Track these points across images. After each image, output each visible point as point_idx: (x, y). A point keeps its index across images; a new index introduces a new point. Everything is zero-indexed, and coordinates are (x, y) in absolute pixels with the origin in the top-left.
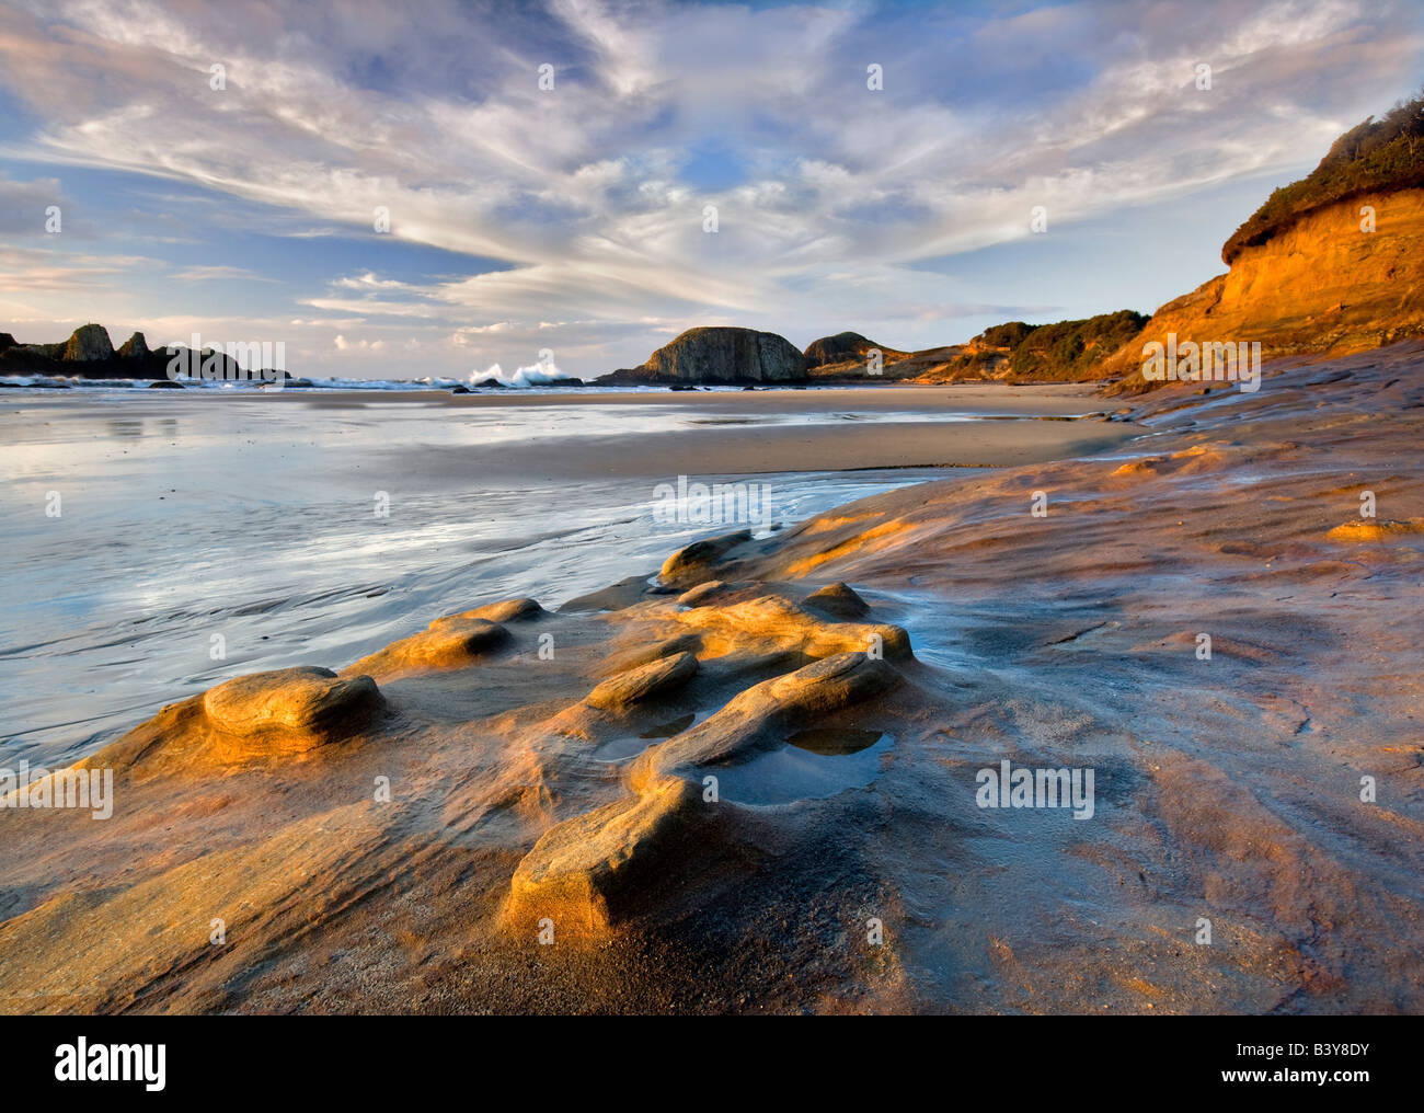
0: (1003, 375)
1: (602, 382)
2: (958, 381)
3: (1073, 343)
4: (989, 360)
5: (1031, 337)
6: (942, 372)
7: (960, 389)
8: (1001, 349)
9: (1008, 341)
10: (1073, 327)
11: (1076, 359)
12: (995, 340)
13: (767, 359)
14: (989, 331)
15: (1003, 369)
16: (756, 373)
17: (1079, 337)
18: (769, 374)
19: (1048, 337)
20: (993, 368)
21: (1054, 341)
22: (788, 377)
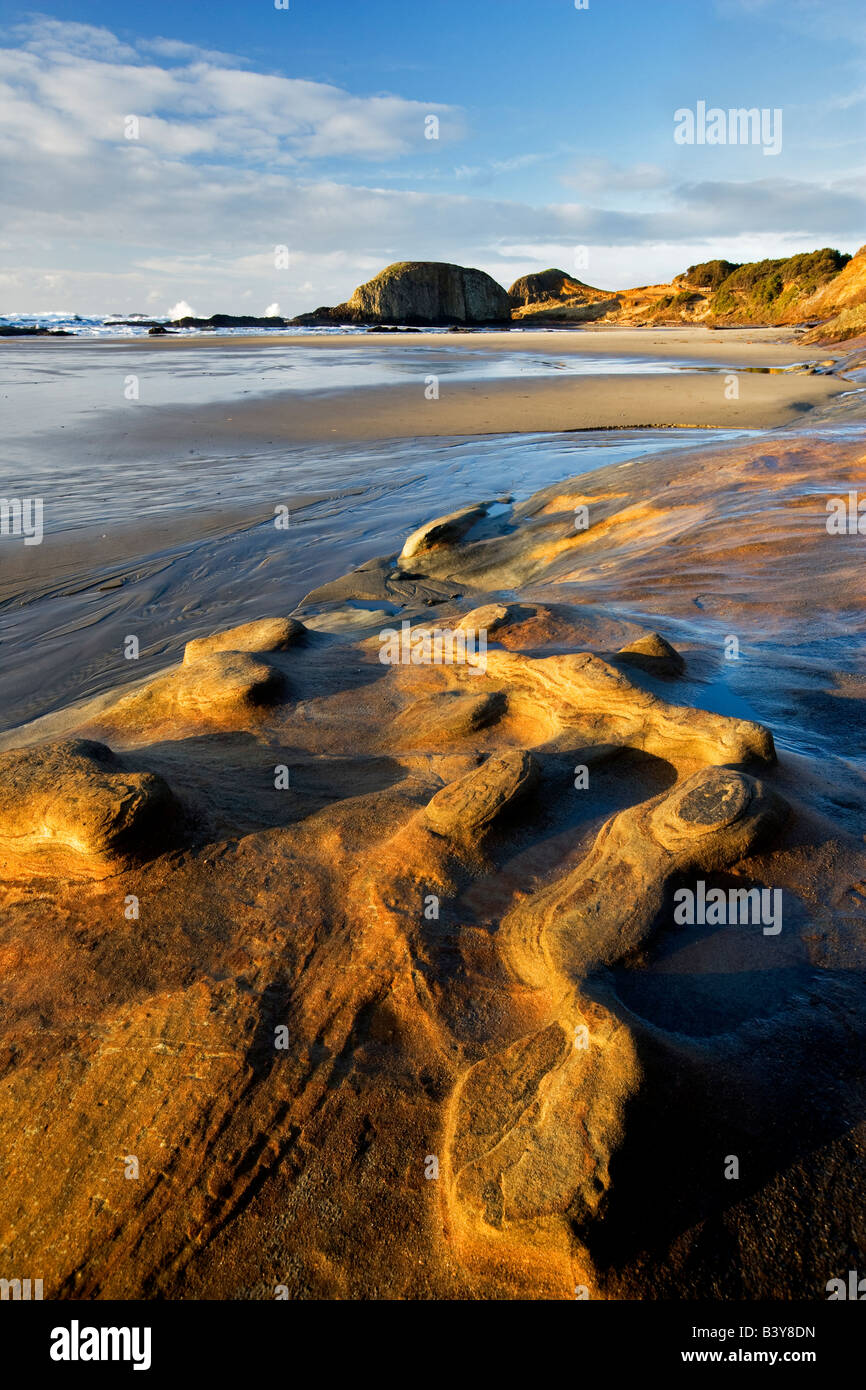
0: (702, 317)
1: (305, 321)
2: (659, 322)
3: (772, 283)
4: (691, 300)
5: (733, 276)
6: (643, 313)
7: (662, 333)
8: (702, 290)
9: (710, 281)
10: (775, 266)
11: (774, 300)
12: (697, 279)
13: (471, 296)
14: (692, 270)
15: (704, 310)
16: (460, 314)
17: (779, 277)
18: (474, 312)
19: (749, 276)
20: (693, 309)
21: (755, 281)
22: (492, 317)
